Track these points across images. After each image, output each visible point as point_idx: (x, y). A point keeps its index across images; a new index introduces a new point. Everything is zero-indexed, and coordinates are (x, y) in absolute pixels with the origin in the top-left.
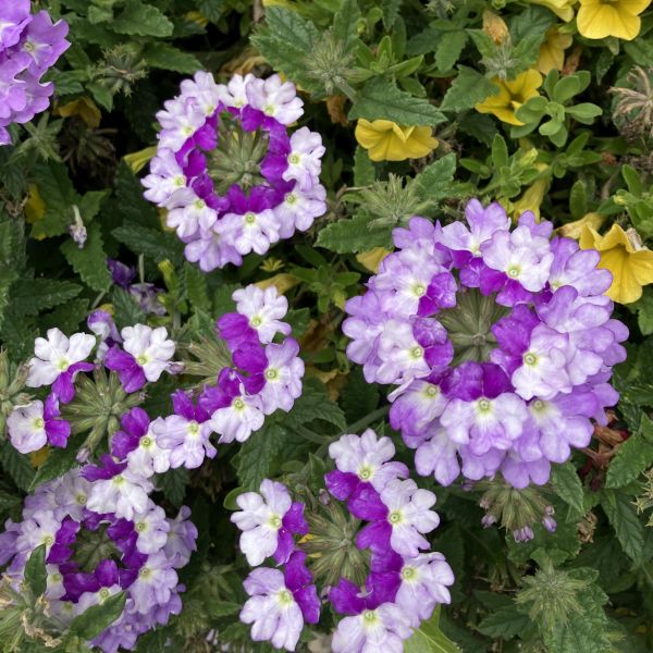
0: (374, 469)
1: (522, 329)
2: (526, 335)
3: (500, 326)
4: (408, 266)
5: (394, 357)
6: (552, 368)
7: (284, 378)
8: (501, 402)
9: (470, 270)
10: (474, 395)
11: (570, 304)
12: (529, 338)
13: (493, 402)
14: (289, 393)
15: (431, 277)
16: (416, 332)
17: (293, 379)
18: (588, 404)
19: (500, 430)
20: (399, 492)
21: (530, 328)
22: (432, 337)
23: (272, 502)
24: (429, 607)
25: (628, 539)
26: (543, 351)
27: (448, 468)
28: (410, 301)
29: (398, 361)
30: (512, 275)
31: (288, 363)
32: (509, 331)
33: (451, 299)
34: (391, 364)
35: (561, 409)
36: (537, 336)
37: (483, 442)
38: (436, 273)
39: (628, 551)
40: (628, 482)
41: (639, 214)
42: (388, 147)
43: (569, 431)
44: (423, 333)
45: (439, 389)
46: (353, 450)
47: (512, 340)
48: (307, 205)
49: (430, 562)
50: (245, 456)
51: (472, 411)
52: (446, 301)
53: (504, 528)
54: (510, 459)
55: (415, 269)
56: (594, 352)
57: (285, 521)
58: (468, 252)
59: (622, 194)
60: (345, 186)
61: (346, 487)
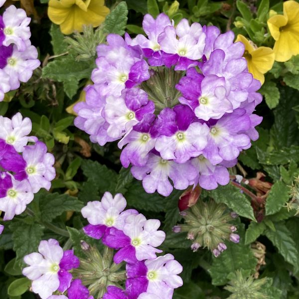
0: (115, 218)
1: (195, 83)
2: (198, 87)
3: (181, 85)
4: (113, 64)
5: (116, 121)
6: (218, 101)
7: (40, 170)
8: (190, 130)
9: (153, 59)
10: (173, 131)
11: (221, 62)
12: (200, 88)
13: (186, 133)
14: (46, 179)
15: (130, 67)
16: (127, 102)
17: (47, 169)
18: (244, 122)
19: (193, 148)
20: (135, 224)
21: (200, 82)
22: (139, 102)
23: (49, 256)
24: (169, 294)
25: (287, 253)
26: (210, 93)
27: (165, 187)
28: (119, 86)
29: (119, 124)
30: (181, 54)
31: (41, 160)
32: (187, 86)
33: (146, 75)
34: (115, 125)
35: (229, 130)
36: (205, 85)
37: (184, 157)
38: (132, 63)
39: (288, 260)
40: (279, 209)
41: (253, 30)
42: (74, 22)
43: (236, 141)
44: (132, 101)
45: (149, 135)
46: (98, 210)
47: (190, 91)
48: (25, 64)
49: (164, 265)
50: (19, 249)
51: (174, 141)
52: (143, 78)
53: (207, 247)
54: (203, 176)
55: (118, 64)
56: (242, 90)
57: (62, 265)
58: (150, 49)
59: (240, 20)
60: (48, 55)
61: (99, 232)
